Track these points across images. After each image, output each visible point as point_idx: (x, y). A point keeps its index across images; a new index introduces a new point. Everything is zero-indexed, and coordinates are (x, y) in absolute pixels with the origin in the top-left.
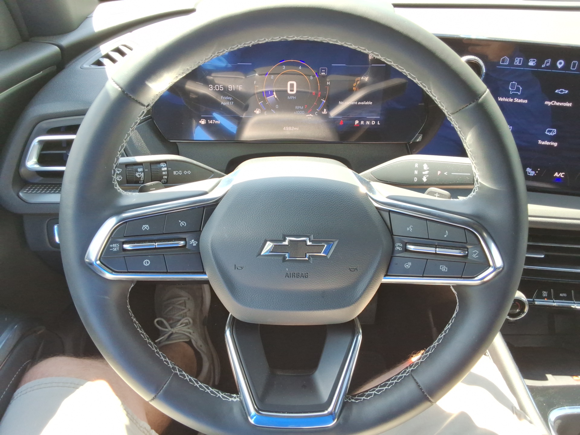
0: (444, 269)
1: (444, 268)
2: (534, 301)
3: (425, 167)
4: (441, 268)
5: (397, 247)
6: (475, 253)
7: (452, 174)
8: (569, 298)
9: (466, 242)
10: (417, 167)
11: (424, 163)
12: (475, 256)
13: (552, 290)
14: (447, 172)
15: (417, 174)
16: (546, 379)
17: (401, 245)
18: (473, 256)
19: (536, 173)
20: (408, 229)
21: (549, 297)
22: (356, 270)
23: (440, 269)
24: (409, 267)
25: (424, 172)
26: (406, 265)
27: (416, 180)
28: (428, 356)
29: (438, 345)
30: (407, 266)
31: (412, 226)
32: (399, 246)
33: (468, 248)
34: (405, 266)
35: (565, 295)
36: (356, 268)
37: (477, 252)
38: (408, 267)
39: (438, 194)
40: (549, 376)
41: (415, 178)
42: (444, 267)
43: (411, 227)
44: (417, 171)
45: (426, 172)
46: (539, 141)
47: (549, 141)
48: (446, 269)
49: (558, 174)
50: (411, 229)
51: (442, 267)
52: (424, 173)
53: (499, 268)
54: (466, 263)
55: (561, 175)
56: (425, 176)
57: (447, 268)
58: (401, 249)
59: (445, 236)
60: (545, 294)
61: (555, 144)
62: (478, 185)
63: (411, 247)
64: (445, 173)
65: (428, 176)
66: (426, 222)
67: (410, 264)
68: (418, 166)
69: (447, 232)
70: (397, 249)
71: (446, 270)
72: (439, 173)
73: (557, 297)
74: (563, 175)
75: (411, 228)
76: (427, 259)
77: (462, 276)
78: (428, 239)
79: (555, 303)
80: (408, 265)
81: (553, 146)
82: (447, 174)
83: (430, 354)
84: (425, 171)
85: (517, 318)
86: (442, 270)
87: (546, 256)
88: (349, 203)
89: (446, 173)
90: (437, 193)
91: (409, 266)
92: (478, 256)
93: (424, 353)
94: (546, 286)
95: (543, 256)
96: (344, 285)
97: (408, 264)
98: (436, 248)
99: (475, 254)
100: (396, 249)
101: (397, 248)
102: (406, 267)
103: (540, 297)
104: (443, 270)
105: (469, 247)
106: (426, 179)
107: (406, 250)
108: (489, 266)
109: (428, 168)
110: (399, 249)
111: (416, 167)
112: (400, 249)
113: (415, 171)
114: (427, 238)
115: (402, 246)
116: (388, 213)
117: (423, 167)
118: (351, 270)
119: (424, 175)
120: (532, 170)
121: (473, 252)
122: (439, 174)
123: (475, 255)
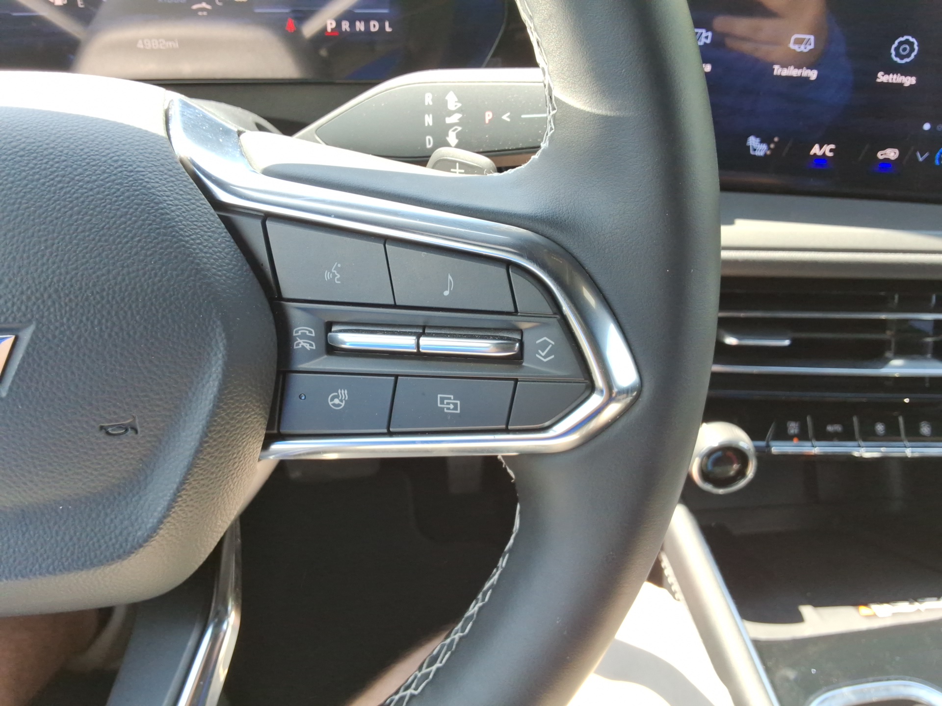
0: (452, 406)
1: (449, 404)
2: (768, 447)
3: (452, 103)
4: (442, 403)
5: (299, 341)
6: (544, 345)
7: (523, 116)
8: (847, 435)
9: (512, 309)
10: (431, 103)
11: (446, 91)
12: (545, 357)
13: (809, 419)
14: (508, 114)
15: (431, 124)
16: (798, 618)
17: (311, 332)
18: (537, 356)
19: (769, 148)
20: (328, 276)
21: (803, 436)
22: (130, 432)
23: (439, 405)
24: (343, 404)
25: (449, 116)
26: (332, 400)
27: (430, 143)
28: (431, 676)
29: (461, 638)
30: (336, 401)
31: (339, 265)
32: (304, 336)
33: (521, 332)
34: (330, 403)
35: (838, 428)
36: (129, 424)
37: (550, 343)
38: (339, 405)
39: (460, 168)
40: (807, 611)
41: (428, 138)
42: (450, 399)
43: (336, 268)
44: (431, 116)
45: (454, 119)
46: (776, 67)
47: (799, 67)
48: (455, 405)
49: (821, 148)
50: (339, 276)
51: (442, 399)
52: (449, 120)
53: (626, 391)
54: (516, 381)
55: (827, 150)
56: (454, 131)
57: (458, 402)
58: (311, 345)
59: (446, 293)
60: (793, 428)
61: (813, 75)
62: (555, 112)
63: (349, 339)
64: (506, 117)
65: (460, 129)
66: (382, 246)
67: (344, 393)
68: (432, 100)
69: (450, 277)
70: (300, 346)
71: (455, 408)
72: (489, 116)
73: (822, 436)
74: (831, 150)
75: (335, 272)
76: (396, 376)
77: (507, 424)
78: (395, 306)
79: (816, 449)
80: (338, 400)
81: (807, 79)
82: (508, 120)
83: (438, 669)
84: (450, 113)
85: (731, 486)
86: (446, 410)
87: (794, 341)
88: (90, 186)
89: (508, 117)
90: (457, 164)
91: (341, 401)
92: (553, 357)
93: (425, 665)
94: (796, 411)
95: (787, 342)
96: (92, 485)
97: (337, 397)
98: (419, 336)
99: (543, 352)
100: (295, 347)
101: (298, 345)
102: (334, 405)
103: (783, 435)
104: (448, 409)
105: (524, 326)
106: (457, 137)
107: (332, 350)
108: (592, 388)
109: (459, 105)
110: (305, 345)
111: (426, 104)
112: (308, 347)
113: (426, 116)
114: (392, 302)
115: (313, 335)
116: (258, 223)
117: (447, 102)
118: (108, 433)
119: (451, 126)
120: (762, 142)
121: (538, 342)
122: (490, 120)
123: (543, 354)
